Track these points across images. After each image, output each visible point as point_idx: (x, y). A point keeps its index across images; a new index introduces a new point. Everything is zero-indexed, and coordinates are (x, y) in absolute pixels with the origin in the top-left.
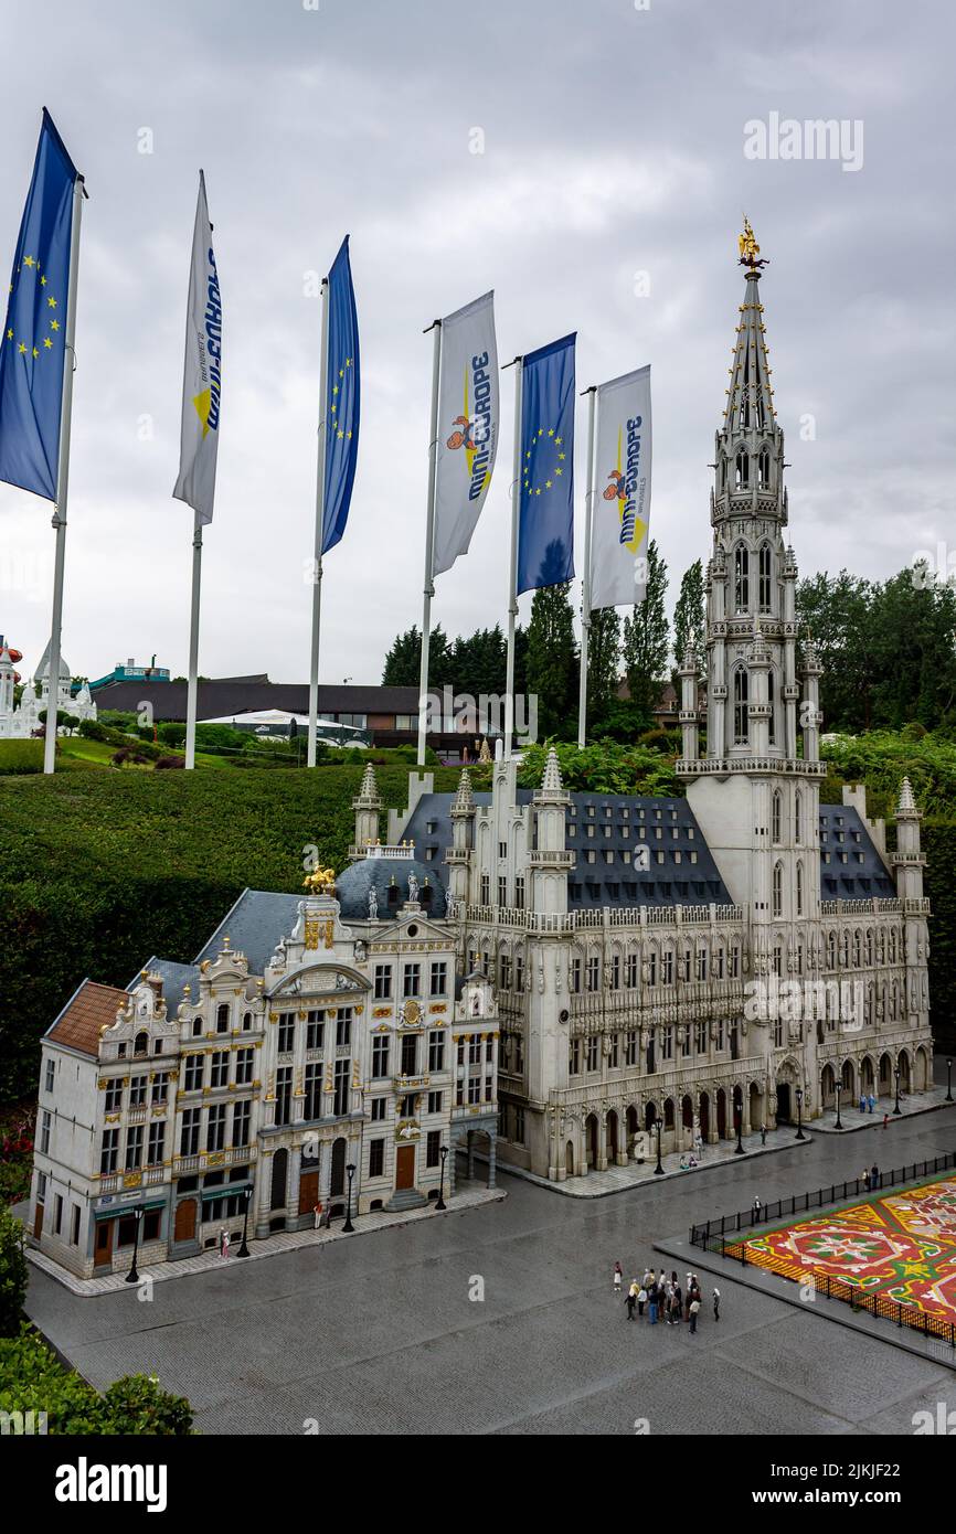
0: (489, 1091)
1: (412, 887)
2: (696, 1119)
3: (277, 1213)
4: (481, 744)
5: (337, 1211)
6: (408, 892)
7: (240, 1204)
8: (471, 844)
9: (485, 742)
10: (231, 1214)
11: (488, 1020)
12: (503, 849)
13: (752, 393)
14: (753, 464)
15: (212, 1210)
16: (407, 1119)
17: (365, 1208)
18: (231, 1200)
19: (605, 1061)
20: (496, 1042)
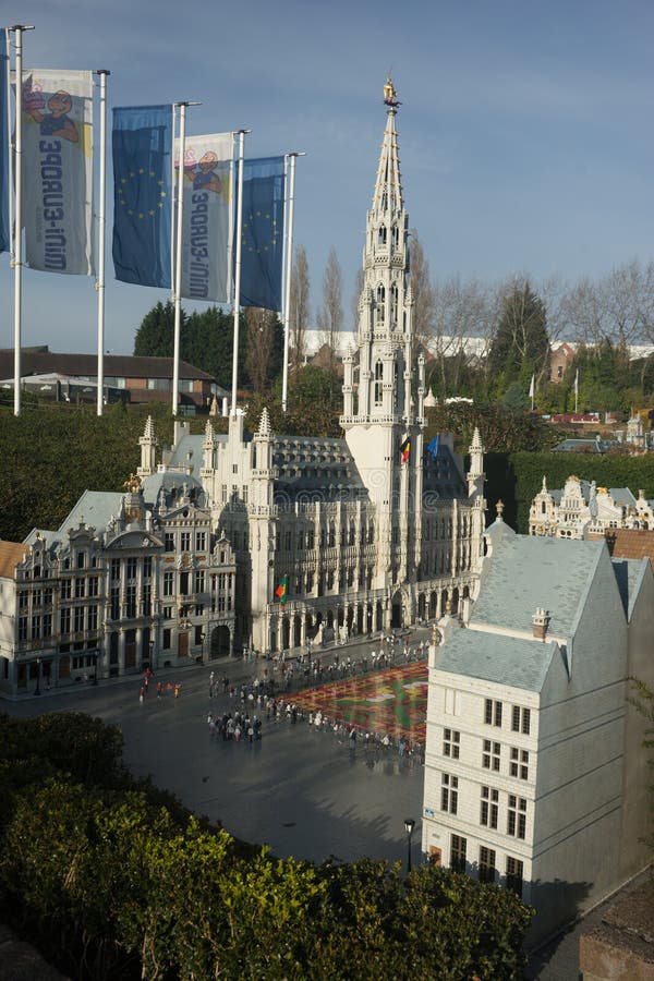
0: (229, 604)
1: (185, 488)
2: (345, 623)
3: (114, 666)
4: (211, 402)
5: (146, 666)
6: (182, 491)
7: (93, 660)
8: (215, 465)
9: (214, 401)
10: (89, 665)
11: (229, 566)
12: (235, 469)
13: (389, 187)
14: (389, 233)
15: (78, 663)
16: (184, 618)
17: (162, 665)
18: (89, 658)
19: (294, 589)
20: (233, 577)
